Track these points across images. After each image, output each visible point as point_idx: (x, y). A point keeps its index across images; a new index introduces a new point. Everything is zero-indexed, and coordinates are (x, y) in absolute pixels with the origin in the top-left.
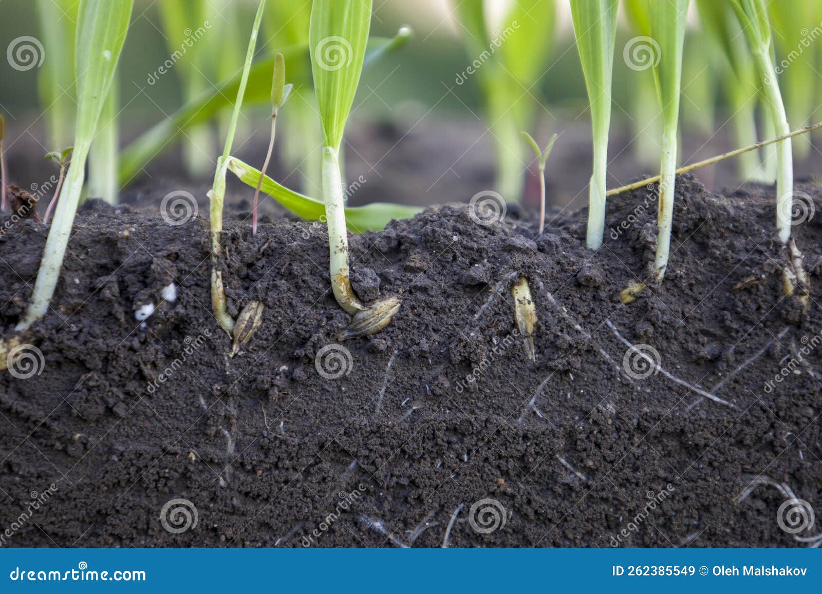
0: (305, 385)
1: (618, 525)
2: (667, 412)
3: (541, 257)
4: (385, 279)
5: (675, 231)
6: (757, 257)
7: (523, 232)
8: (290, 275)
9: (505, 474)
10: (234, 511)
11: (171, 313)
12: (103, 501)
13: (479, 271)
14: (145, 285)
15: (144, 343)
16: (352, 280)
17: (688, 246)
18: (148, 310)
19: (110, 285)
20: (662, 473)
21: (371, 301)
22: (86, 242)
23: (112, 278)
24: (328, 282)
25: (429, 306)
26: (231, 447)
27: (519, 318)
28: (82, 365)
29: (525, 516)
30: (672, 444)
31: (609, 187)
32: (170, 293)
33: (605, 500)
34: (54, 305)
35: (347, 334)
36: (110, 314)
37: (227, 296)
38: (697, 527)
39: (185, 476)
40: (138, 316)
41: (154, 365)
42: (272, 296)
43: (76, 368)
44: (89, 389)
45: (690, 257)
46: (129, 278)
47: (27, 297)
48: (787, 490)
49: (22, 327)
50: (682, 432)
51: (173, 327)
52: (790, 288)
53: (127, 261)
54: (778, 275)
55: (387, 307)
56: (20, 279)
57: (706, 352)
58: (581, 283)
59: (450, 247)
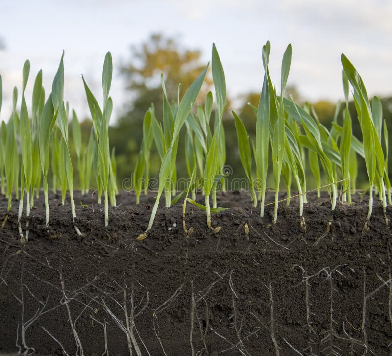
0: (202, 244)
1: (266, 274)
2: (276, 251)
3: (250, 218)
4: (218, 223)
5: (278, 214)
6: (295, 219)
7: (248, 214)
8: (199, 222)
9: (243, 263)
10: (188, 269)
11: (175, 229)
12: (162, 266)
13: (237, 221)
14: (170, 223)
15: (170, 235)
16: (211, 223)
17: (282, 217)
18: (170, 228)
19: (163, 224)
20: (275, 263)
21: (215, 227)
22: (159, 215)
23: (164, 222)
24: (206, 223)
25: (227, 228)
26: (187, 256)
27: (246, 231)
28: (158, 239)
29: (247, 272)
30: (277, 257)
31: (265, 204)
32: (175, 225)
33: (263, 269)
34: (152, 227)
35: (210, 234)
36: (163, 229)
37: (186, 226)
38: (283, 275)
39: (178, 262)
40: (169, 230)
41: (172, 240)
42: (195, 226)
43: (156, 240)
44: (159, 244)
45: (281, 219)
46: (167, 222)
47: (148, 225)
48: (301, 267)
49: (146, 231)
50: (280, 255)
51: (176, 232)
52: (302, 226)
53: (167, 218)
54: (300, 223)
55: (219, 228)
56: (146, 222)
57: (284, 239)
58: (258, 224)
59: (232, 216)
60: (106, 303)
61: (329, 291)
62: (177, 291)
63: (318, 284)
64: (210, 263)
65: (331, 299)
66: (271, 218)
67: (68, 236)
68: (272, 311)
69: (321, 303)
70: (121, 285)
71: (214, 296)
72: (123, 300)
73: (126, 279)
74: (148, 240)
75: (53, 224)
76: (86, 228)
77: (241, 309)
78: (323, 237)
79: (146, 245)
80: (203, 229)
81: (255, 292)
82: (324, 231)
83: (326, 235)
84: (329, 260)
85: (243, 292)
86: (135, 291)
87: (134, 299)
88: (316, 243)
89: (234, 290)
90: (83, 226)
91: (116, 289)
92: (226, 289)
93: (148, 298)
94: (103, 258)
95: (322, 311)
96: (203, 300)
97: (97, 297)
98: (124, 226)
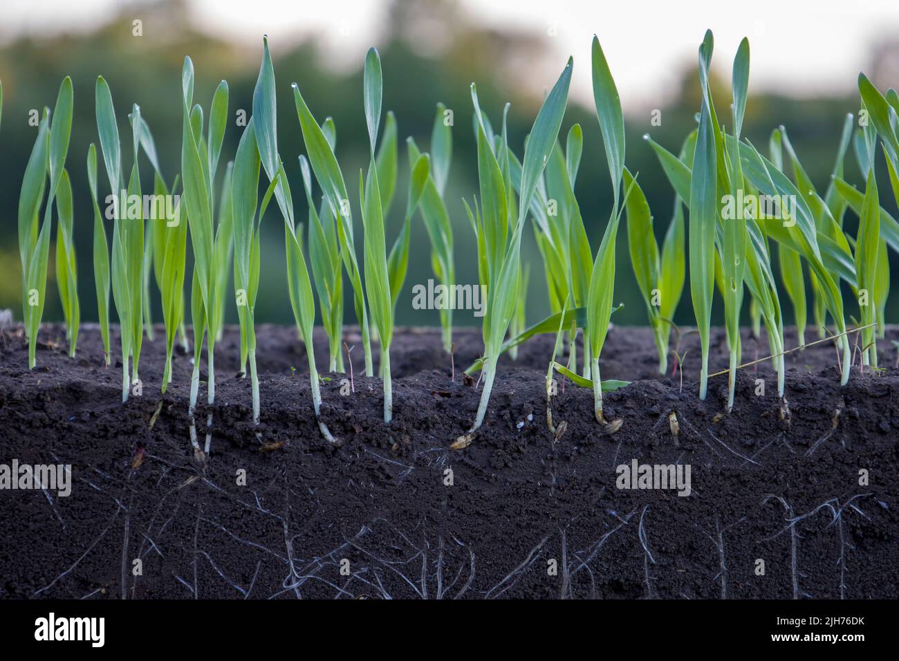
0: (584, 455)
1: (712, 514)
2: (732, 467)
3: (681, 402)
4: (617, 412)
5: (736, 393)
6: (769, 403)
7: (673, 393)
8: (578, 410)
10: (555, 506)
11: (531, 426)
12: (503, 502)
13: (656, 409)
14: (520, 414)
15: (520, 438)
16: (604, 412)
17: (742, 398)
18: (522, 424)
19: (506, 414)
20: (731, 492)
21: (611, 421)
22: (497, 396)
23: (507, 411)
24: (594, 413)
25: (635, 423)
26: (554, 480)
27: (672, 428)
28: (495, 446)
29: (674, 510)
30: (735, 480)
31: (709, 373)
32: (530, 417)
33: (707, 503)
34: (484, 423)
35: (601, 434)
36: (507, 426)
37: (553, 418)
38: (745, 515)
39: (536, 492)
40: (518, 427)
41: (524, 447)
42: (572, 418)
43: (492, 448)
44: (498, 456)
45: (742, 403)
46: (514, 411)
47: (474, 419)
48: (782, 500)
49: (471, 431)
50: (739, 475)
51: (532, 431)
52: (783, 416)
53: (513, 404)
54: (778, 411)
55: (618, 424)
56: (470, 411)
57: (748, 442)
58: (697, 414)
59: (643, 399)
60: (383, 583)
61: (837, 546)
62: (532, 553)
63: (815, 534)
64: (601, 492)
65: (841, 563)
66: (722, 401)
67: (304, 443)
68: (725, 590)
69: (821, 572)
70: (416, 544)
71: (608, 561)
72: (420, 575)
73: (428, 529)
74: (474, 448)
75: (270, 419)
76: (343, 427)
77: (661, 585)
78: (825, 439)
79: (470, 457)
80: (585, 424)
81: (690, 552)
82: (827, 427)
83: (830, 435)
84: (837, 484)
85: (666, 552)
86: (446, 553)
87: (443, 572)
88: (811, 452)
89: (648, 547)
90: (338, 421)
91: (407, 553)
92: (631, 546)
93: (473, 569)
94: (379, 489)
95: (823, 588)
96: (585, 569)
97: (365, 570)
98: (425, 421)
